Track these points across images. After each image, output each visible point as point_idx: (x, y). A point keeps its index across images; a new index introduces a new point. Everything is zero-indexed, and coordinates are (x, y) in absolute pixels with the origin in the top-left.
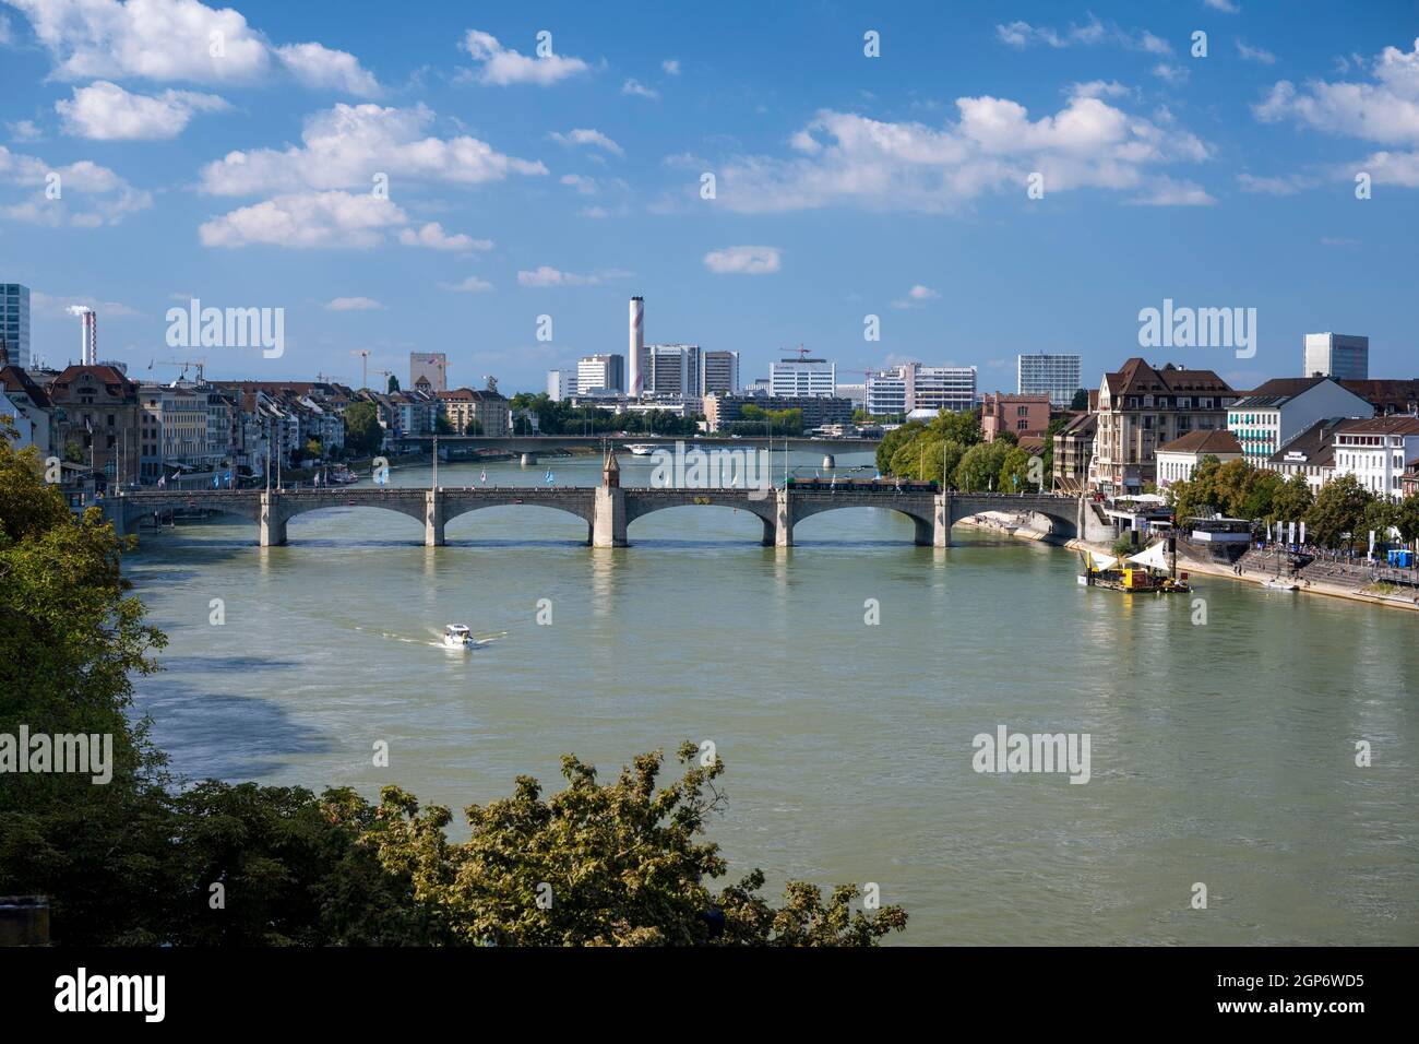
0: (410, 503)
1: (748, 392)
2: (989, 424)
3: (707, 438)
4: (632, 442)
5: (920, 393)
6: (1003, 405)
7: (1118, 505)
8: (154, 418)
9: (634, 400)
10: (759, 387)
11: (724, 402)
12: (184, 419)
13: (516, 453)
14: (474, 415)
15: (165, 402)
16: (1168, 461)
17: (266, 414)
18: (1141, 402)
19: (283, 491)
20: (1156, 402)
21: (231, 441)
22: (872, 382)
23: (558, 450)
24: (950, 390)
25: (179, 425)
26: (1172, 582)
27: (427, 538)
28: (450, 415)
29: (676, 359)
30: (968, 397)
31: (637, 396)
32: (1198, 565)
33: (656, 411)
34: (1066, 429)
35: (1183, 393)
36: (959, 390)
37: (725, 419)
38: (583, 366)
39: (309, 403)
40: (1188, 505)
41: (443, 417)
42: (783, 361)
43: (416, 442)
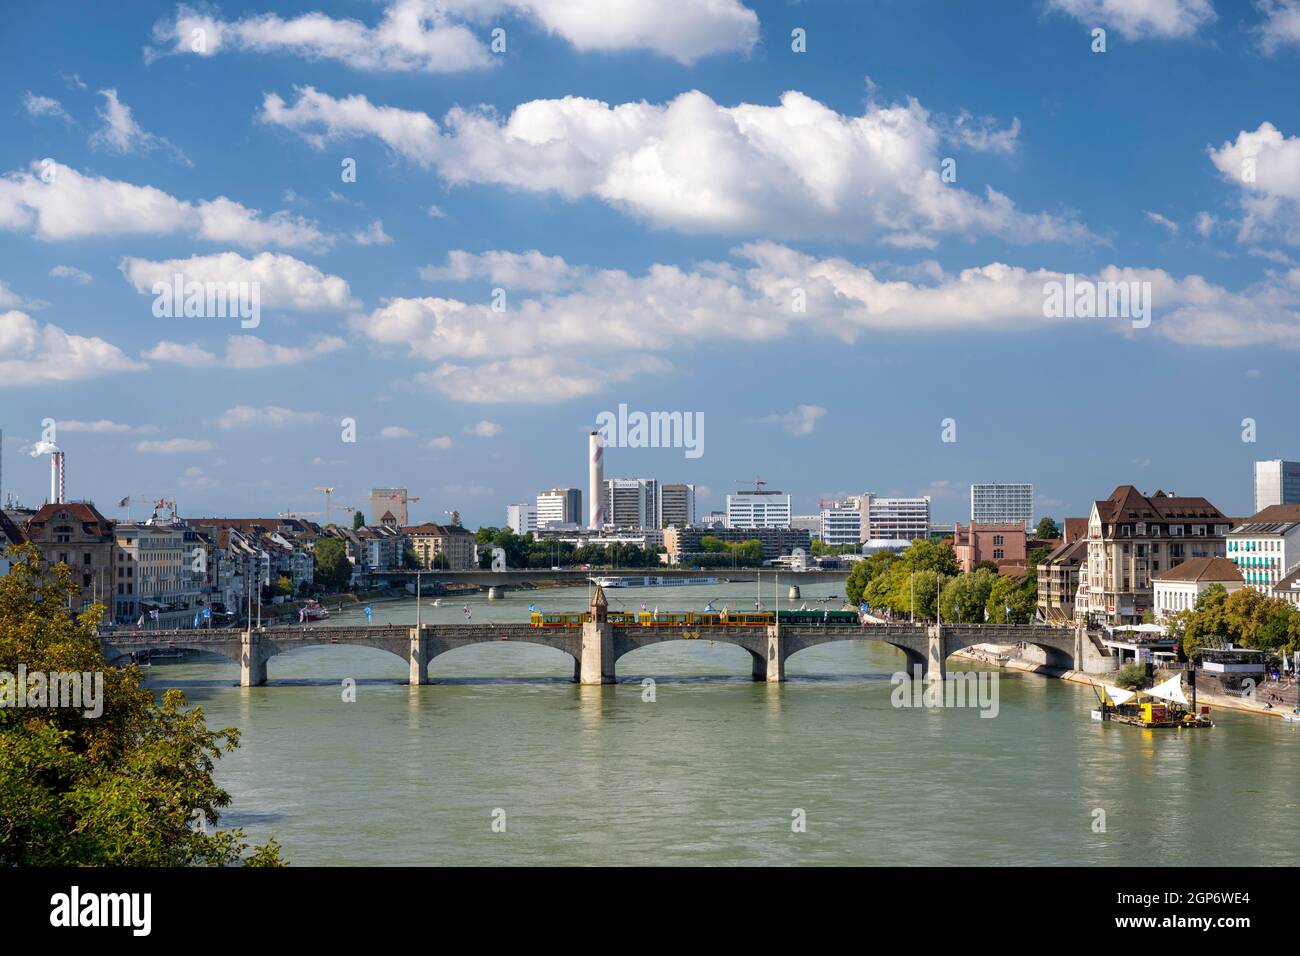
0: (393, 639)
1: (706, 524)
2: (964, 554)
3: (668, 569)
4: (596, 574)
5: (875, 524)
6: (979, 534)
7: (1116, 636)
8: (130, 556)
9: (595, 533)
10: (717, 518)
11: (684, 534)
12: (160, 557)
13: (481, 587)
14: (440, 549)
15: (141, 540)
16: (1166, 589)
17: (238, 551)
18: (1133, 529)
19: (264, 629)
20: (1148, 529)
21: (205, 579)
22: (827, 513)
23: (523, 584)
24: (905, 520)
25: (155, 563)
26: (1193, 717)
27: (411, 677)
28: (416, 549)
29: (634, 493)
30: (923, 526)
31: (596, 529)
32: (1210, 698)
33: (619, 543)
34: (1050, 557)
35: (1175, 520)
36: (914, 520)
37: (685, 551)
38: (541, 500)
39: (279, 540)
40: (1195, 636)
41: (409, 552)
42: (739, 493)
43: (384, 577)
